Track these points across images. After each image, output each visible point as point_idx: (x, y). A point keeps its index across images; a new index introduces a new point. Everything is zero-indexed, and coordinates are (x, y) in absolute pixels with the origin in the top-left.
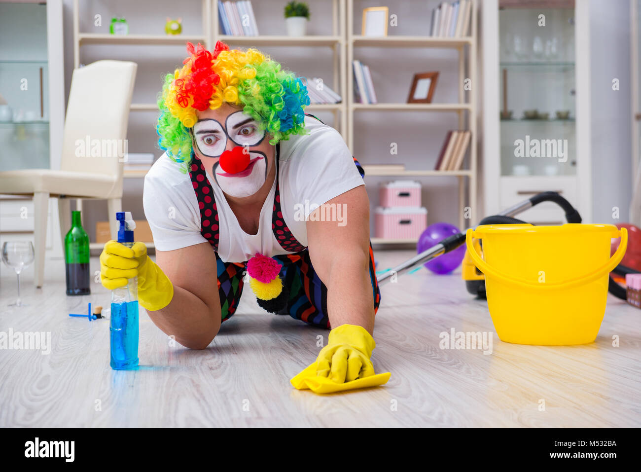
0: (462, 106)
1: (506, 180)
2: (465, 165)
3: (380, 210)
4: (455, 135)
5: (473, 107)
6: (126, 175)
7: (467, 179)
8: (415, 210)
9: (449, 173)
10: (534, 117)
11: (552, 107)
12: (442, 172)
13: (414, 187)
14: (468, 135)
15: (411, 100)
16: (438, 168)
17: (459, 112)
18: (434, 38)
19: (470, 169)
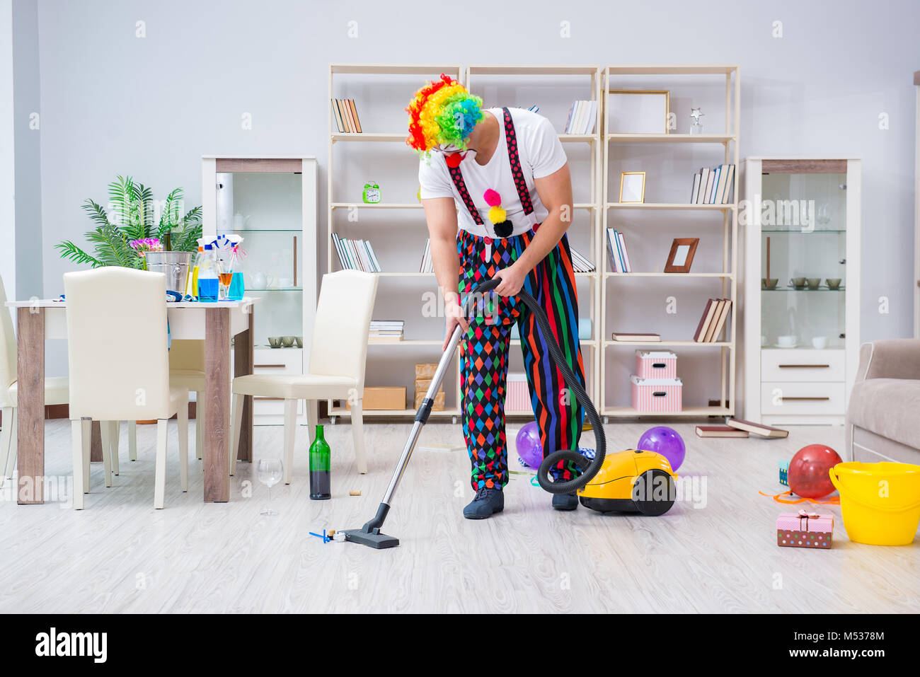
0: (726, 275)
1: (768, 353)
2: (724, 338)
3: (634, 379)
4: (714, 304)
5: (733, 276)
6: (370, 343)
7: (729, 350)
8: (670, 381)
9: (707, 344)
10: (800, 286)
11: (825, 272)
12: (700, 344)
13: (670, 359)
14: (728, 304)
15: (670, 268)
16: (696, 339)
17: (723, 278)
18: (694, 205)
19: (730, 341)
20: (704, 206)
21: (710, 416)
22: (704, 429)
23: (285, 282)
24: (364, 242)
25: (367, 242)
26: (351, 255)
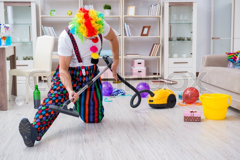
0: (158, 36)
1: (170, 59)
2: (158, 55)
3: (132, 67)
4: (155, 45)
5: (161, 37)
7: (159, 59)
8: (143, 68)
9: (153, 57)
10: (179, 39)
11: (186, 35)
12: (151, 57)
13: (143, 61)
14: (159, 45)
15: (142, 35)
16: (150, 55)
17: (157, 37)
18: (149, 16)
19: (159, 56)
20: (152, 16)
21: (154, 78)
22: (153, 82)
23: (27, 40)
24: (51, 27)
25: (52, 28)
26: (47, 32)
